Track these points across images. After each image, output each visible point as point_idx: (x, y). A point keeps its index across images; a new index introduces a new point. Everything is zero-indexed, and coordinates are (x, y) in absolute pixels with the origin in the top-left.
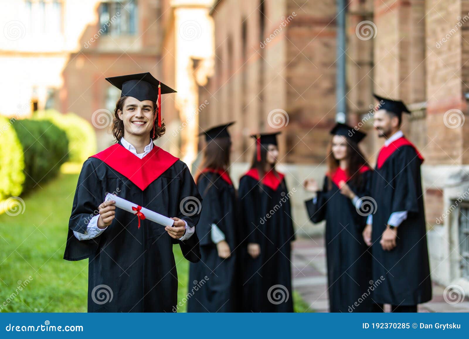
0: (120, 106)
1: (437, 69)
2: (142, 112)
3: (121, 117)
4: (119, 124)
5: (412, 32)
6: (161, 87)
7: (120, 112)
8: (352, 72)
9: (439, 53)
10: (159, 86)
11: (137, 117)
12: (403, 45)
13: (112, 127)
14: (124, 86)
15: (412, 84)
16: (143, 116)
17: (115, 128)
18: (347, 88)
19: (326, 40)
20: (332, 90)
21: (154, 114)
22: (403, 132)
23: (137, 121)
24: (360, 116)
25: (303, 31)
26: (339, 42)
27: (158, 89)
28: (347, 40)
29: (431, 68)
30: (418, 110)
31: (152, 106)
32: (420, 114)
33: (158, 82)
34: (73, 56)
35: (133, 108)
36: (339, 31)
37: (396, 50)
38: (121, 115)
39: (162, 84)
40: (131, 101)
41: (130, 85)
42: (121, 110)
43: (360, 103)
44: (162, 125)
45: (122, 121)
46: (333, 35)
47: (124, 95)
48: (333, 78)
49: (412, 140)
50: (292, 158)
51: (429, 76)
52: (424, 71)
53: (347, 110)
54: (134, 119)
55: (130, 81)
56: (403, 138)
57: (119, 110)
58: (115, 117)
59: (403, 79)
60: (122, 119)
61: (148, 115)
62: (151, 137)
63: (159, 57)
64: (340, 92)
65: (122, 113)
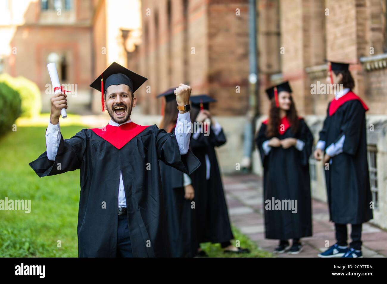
1: (336, 38)
5: (313, 8)
8: (262, 41)
9: (337, 25)
12: (306, 19)
15: (313, 50)
18: (258, 54)
20: (245, 56)
24: (269, 76)
25: (221, 7)
26: (250, 16)
28: (257, 15)
29: (330, 38)
30: (319, 71)
32: (321, 74)
34: (19, 28)
36: (251, 7)
37: (299, 23)
43: (269, 66)
46: (246, 10)
48: (246, 45)
51: (329, 43)
52: (324, 40)
53: (258, 71)
59: (306, 46)
63: (90, 29)
64: (252, 57)
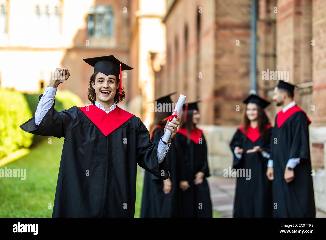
0: (93, 79)
1: (320, 58)
2: (108, 84)
3: (93, 87)
4: (92, 92)
5: (303, 33)
6: (122, 66)
7: (93, 83)
8: (261, 61)
9: (322, 47)
10: (120, 65)
11: (104, 87)
12: (296, 42)
13: (88, 94)
14: (95, 65)
15: (302, 69)
16: (109, 87)
17: (89, 95)
18: (257, 73)
19: (243, 39)
20: (247, 74)
21: (117, 85)
22: (296, 102)
23: (105, 91)
24: (266, 92)
25: (227, 32)
26: (252, 40)
27: (119, 67)
28: (257, 39)
29: (316, 58)
30: (306, 88)
31: (115, 79)
32: (308, 90)
33: (119, 62)
34: (69, 51)
35: (102, 80)
36: (252, 32)
37: (291, 46)
38: (93, 85)
39: (122, 63)
40: (100, 75)
41: (100, 64)
42: (94, 82)
43: (266, 84)
44: (123, 92)
45: (94, 90)
46: (248, 35)
47: (96, 72)
48: (247, 65)
49: (303, 108)
50: (219, 121)
51: (315, 64)
52: (311, 60)
53: (257, 87)
54: (103, 89)
55: (100, 62)
56: (296, 106)
57: (92, 82)
58: (90, 87)
59: (296, 66)
60: (94, 88)
61: (112, 86)
62: (115, 101)
63: (128, 52)
64: (252, 75)
65: (94, 84)
